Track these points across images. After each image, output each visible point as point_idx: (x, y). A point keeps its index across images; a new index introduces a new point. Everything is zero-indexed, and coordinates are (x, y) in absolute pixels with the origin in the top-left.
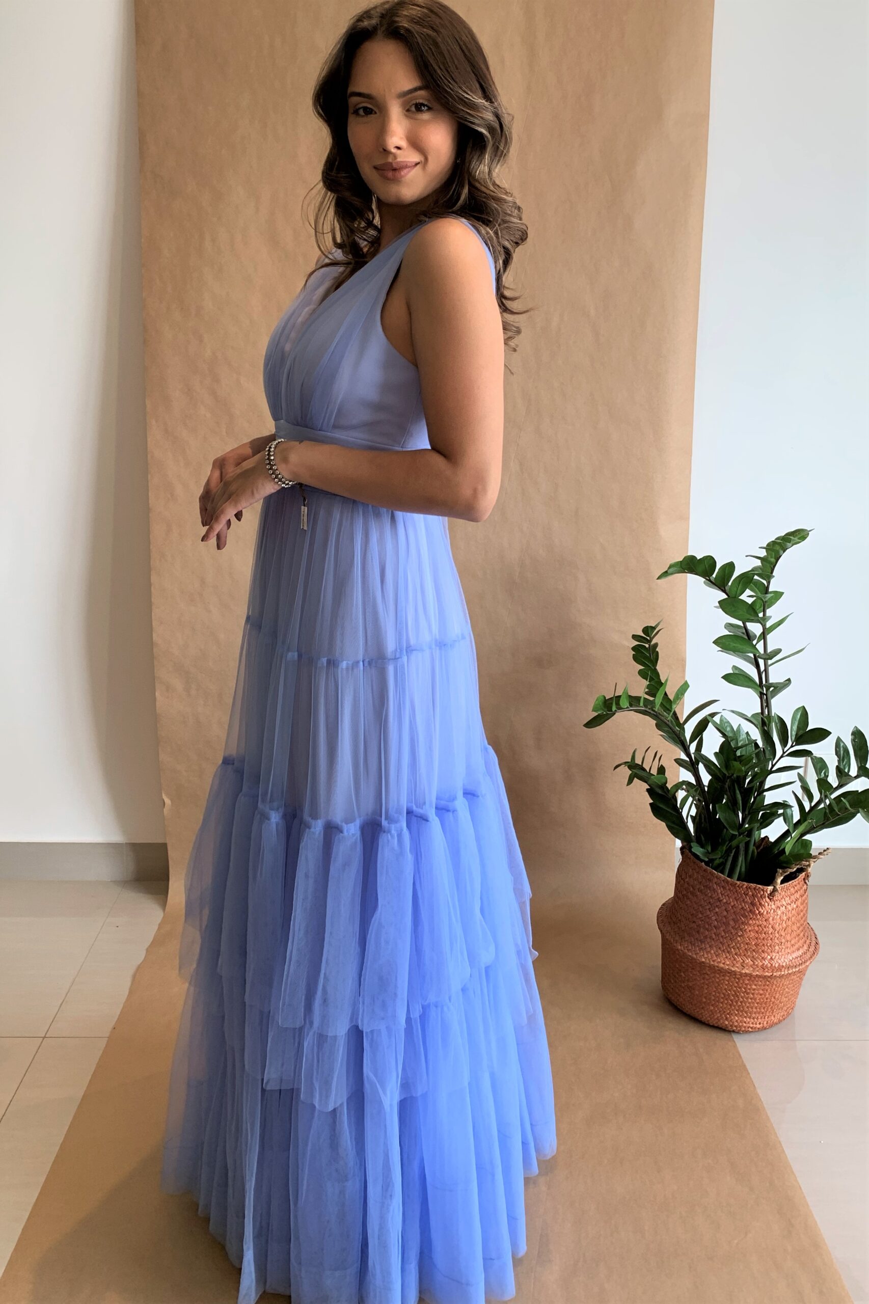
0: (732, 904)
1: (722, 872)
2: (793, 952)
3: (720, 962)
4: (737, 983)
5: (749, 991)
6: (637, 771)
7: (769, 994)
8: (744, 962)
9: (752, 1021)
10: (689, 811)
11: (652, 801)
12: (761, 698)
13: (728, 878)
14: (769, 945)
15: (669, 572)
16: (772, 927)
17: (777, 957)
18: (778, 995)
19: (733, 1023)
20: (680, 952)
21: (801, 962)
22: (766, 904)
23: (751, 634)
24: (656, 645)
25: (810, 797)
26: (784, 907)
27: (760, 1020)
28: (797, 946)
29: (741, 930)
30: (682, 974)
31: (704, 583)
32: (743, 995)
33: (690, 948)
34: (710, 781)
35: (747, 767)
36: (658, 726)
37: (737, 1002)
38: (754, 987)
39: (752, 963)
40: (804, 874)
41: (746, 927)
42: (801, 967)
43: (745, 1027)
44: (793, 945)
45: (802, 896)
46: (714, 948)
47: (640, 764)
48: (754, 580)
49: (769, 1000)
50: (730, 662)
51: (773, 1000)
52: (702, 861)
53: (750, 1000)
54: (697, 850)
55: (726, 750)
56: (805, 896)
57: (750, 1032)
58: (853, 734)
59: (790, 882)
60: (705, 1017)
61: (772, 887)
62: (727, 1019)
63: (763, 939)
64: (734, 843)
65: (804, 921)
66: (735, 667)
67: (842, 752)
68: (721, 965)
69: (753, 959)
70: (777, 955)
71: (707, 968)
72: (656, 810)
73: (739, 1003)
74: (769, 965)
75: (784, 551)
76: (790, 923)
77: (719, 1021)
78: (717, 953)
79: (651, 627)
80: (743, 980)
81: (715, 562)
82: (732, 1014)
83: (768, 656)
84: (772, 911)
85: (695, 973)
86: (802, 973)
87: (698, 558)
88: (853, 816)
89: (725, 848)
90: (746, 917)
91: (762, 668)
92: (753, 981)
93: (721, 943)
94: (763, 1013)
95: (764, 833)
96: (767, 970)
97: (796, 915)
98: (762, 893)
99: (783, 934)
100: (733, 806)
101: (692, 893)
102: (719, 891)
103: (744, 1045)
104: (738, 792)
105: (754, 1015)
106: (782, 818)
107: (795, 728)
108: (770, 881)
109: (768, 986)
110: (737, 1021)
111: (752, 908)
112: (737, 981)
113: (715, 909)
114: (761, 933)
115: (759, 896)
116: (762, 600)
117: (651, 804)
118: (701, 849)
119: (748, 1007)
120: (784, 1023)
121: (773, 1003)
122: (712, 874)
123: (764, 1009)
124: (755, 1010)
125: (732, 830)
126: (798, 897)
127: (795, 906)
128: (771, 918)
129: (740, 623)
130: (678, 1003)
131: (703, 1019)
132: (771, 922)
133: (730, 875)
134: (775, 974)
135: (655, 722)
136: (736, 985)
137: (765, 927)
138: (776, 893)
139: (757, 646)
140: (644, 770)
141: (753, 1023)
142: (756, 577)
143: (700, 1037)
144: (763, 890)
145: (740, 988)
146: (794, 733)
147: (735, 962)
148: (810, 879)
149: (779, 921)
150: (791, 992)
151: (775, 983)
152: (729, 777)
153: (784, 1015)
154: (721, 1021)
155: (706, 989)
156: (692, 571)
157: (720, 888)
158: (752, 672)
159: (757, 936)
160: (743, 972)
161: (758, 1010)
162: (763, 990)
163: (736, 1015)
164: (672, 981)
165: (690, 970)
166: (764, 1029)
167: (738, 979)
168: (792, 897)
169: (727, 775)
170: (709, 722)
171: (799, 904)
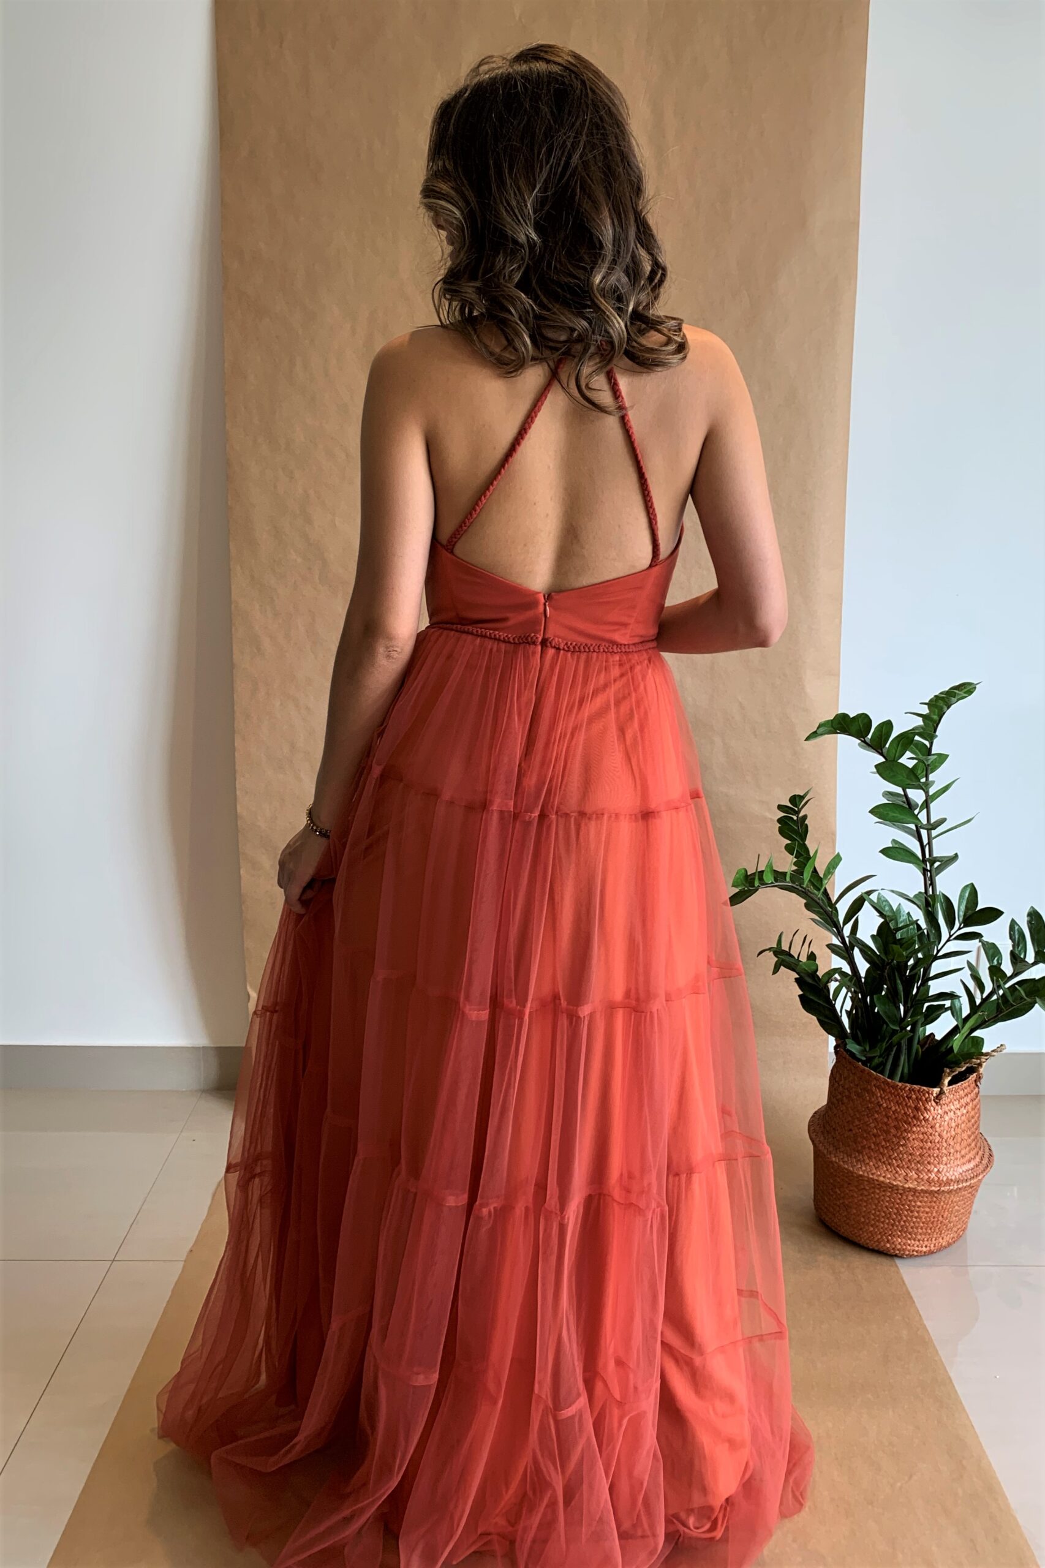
0: (893, 1109)
1: (882, 1073)
2: (964, 1164)
3: (880, 1175)
4: (899, 1199)
5: (913, 1209)
6: (784, 959)
7: (936, 1212)
8: (907, 1175)
9: (917, 1243)
10: (843, 1003)
11: (801, 993)
12: (925, 875)
13: (889, 1080)
14: (935, 1155)
15: (818, 732)
16: (939, 1135)
17: (945, 1170)
18: (947, 1213)
19: (896, 1246)
20: (836, 1165)
21: (972, 1175)
22: (932, 1108)
23: (912, 803)
24: (805, 817)
25: (981, 987)
26: (952, 1112)
27: (926, 1243)
28: (968, 1157)
29: (904, 1138)
30: (837, 1190)
31: (859, 744)
32: (906, 1213)
33: (846, 1159)
34: (868, 971)
35: (908, 951)
36: (808, 906)
37: (899, 1222)
38: (919, 1204)
39: (916, 1176)
40: (975, 1075)
41: (909, 1135)
42: (972, 1181)
43: (909, 1251)
44: (963, 1157)
45: (972, 1100)
46: (874, 1160)
47: (788, 950)
48: (914, 742)
49: (936, 1219)
50: (890, 834)
51: (941, 1219)
52: (859, 1060)
53: (914, 1220)
54: (853, 1047)
55: (885, 933)
56: (977, 1100)
57: (916, 1256)
58: (1029, 915)
59: (959, 1084)
60: (864, 1239)
61: (939, 1089)
62: (888, 1241)
63: (929, 1148)
64: (895, 1039)
65: (976, 1129)
66: (894, 841)
67: (1017, 936)
68: (882, 1179)
69: (917, 1172)
70: (945, 1167)
71: (866, 1183)
72: (807, 1003)
73: (902, 1223)
74: (936, 1179)
75: (948, 708)
76: (959, 1131)
77: (880, 1243)
78: (877, 1166)
79: (799, 796)
80: (907, 1196)
81: (870, 721)
82: (894, 1236)
83: (931, 827)
84: (939, 1116)
85: (852, 1188)
86: (974, 1188)
87: (851, 716)
88: (1030, 1007)
89: (884, 1045)
90: (909, 1124)
91: (925, 841)
92: (918, 1197)
93: (881, 1153)
94: (929, 1234)
95: (930, 1029)
96: (933, 1184)
97: (967, 1121)
98: (927, 1095)
99: (952, 1143)
100: (893, 998)
101: (849, 1097)
102: (879, 1095)
103: (909, 1272)
104: (899, 982)
105: (919, 1237)
106: (949, 1012)
107: (963, 908)
108: (936, 1082)
109: (935, 1202)
110: (900, 1244)
111: (915, 1113)
112: (900, 1196)
113: (873, 1115)
114: (926, 1142)
115: (924, 1099)
116: (924, 763)
117: (800, 996)
118: (858, 1047)
119: (912, 1228)
120: (954, 1246)
121: (941, 1222)
122: (870, 1074)
123: (931, 1229)
124: (920, 1231)
125: (894, 1025)
126: (968, 1100)
127: (965, 1111)
128: (938, 1125)
129: (899, 790)
130: (833, 1224)
131: (861, 1242)
132: (938, 1129)
133: (891, 1076)
134: (942, 1189)
135: (805, 901)
136: (899, 1201)
137: (931, 1134)
138: (943, 1096)
139: (919, 816)
140: (792, 956)
141: (918, 1246)
142: (917, 738)
143: (860, 1262)
144: (928, 1093)
145: (903, 1205)
146: (962, 914)
147: (897, 1175)
148: (982, 1081)
149: (946, 1128)
150: (962, 1211)
151: (943, 1199)
152: (889, 964)
153: (953, 1238)
154: (882, 1244)
155: (865, 1206)
156: (845, 731)
157: (880, 1091)
158: (914, 846)
159: (921, 1145)
160: (906, 1186)
161: (924, 1230)
162: (929, 1207)
163: (899, 1237)
164: (826, 1199)
165: (846, 1185)
166: (931, 1253)
167: (901, 1194)
168: (962, 1101)
169: (886, 960)
170: (864, 900)
171: (970, 1110)
